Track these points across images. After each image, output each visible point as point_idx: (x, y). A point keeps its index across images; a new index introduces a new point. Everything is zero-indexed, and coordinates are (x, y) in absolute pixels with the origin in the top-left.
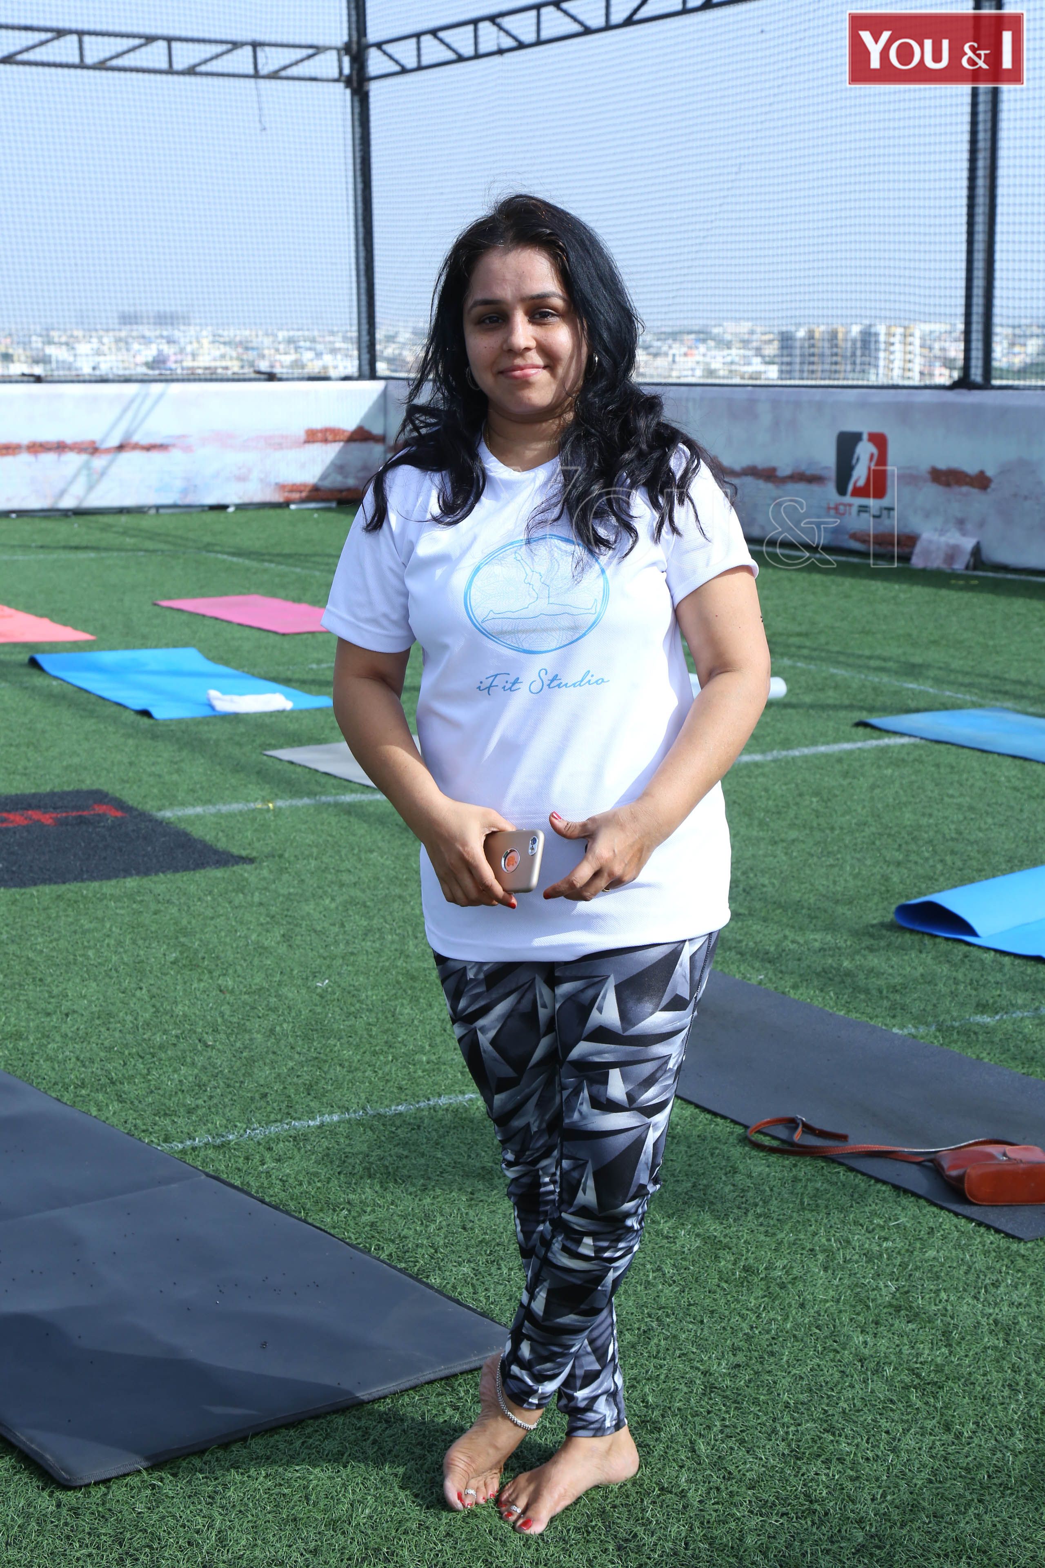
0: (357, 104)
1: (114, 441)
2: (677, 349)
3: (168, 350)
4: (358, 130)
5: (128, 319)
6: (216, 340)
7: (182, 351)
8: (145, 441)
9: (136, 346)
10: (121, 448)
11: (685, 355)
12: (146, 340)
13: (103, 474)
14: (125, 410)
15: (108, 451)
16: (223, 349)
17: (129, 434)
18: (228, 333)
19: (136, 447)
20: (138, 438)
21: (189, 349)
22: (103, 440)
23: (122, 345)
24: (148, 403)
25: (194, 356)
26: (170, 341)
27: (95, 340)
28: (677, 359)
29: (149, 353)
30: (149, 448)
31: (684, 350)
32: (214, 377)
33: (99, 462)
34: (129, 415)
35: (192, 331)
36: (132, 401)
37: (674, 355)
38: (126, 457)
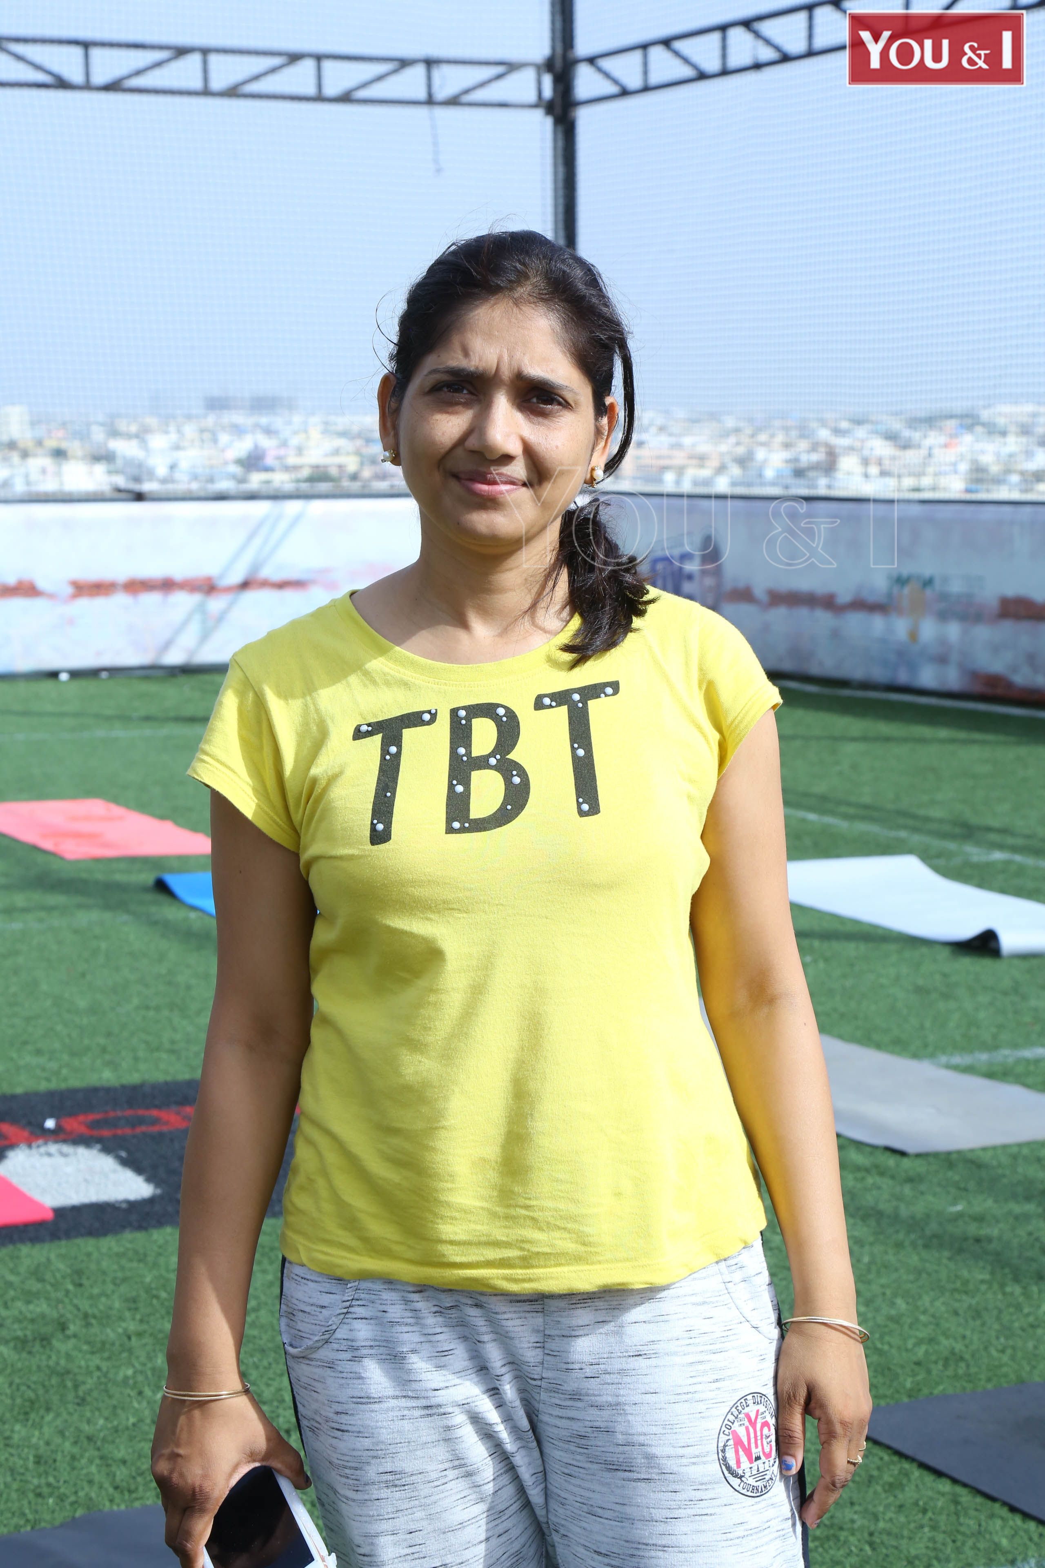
0: (560, 136)
1: (236, 577)
2: (933, 439)
3: (267, 443)
4: (561, 169)
5: (216, 404)
6: (328, 430)
7: (284, 444)
8: (277, 577)
9: (224, 438)
10: (245, 585)
11: (946, 446)
12: (238, 431)
13: (221, 618)
14: (252, 536)
15: (228, 589)
16: (342, 442)
17: (256, 567)
18: (342, 422)
19: (266, 584)
20: (267, 572)
21: (294, 441)
22: (222, 576)
23: (206, 436)
24: (282, 526)
25: (300, 451)
26: (269, 431)
27: (172, 428)
28: (936, 451)
29: (243, 447)
30: (282, 585)
31: (942, 439)
32: (366, 491)
33: (216, 604)
34: (257, 541)
35: (297, 419)
36: (260, 525)
37: (930, 448)
38: (251, 597)
